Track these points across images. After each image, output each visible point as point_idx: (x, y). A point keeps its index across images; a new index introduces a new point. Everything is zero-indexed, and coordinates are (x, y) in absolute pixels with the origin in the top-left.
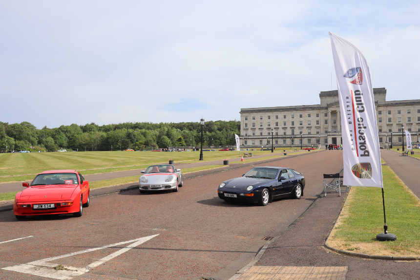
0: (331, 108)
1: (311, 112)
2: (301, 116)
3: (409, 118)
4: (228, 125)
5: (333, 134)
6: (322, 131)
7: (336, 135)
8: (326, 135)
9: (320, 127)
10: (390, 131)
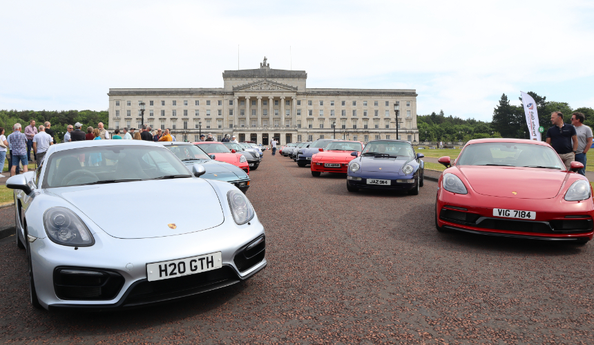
0: (238, 93)
1: (210, 97)
2: (197, 103)
3: (332, 111)
4: (99, 116)
5: (240, 128)
6: (226, 124)
8: (231, 130)
9: (223, 119)
10: (310, 126)
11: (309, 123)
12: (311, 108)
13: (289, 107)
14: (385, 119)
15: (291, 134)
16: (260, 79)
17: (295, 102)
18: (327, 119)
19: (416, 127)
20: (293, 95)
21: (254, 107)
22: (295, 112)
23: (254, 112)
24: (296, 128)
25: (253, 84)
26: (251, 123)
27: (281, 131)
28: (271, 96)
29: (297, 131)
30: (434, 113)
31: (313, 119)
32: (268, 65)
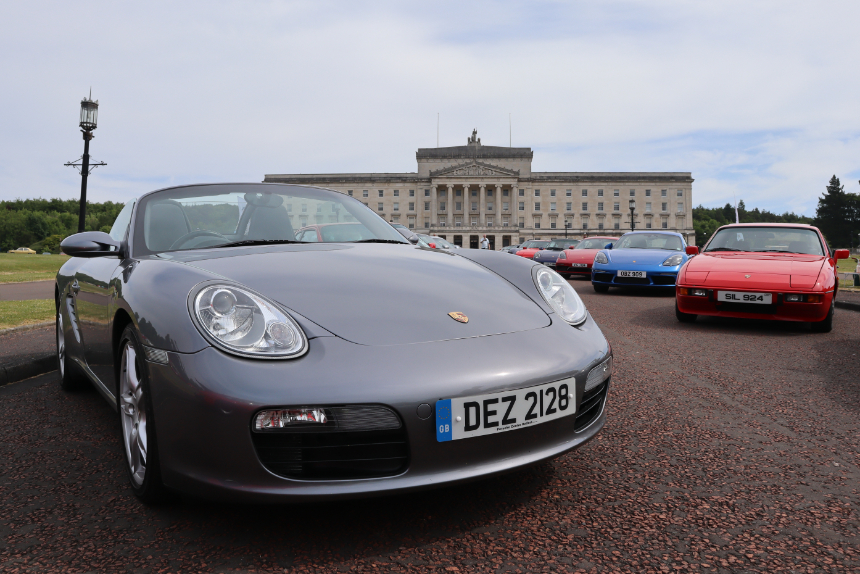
0: (437, 180)
1: (398, 186)
2: (381, 193)
3: (569, 204)
5: (440, 228)
6: (419, 222)
7: (445, 231)
9: (416, 216)
10: (538, 226)
11: (536, 221)
12: (539, 199)
13: (507, 198)
14: (646, 215)
15: (510, 237)
16: (468, 161)
17: (516, 191)
18: (561, 216)
19: (691, 226)
20: (513, 182)
21: (458, 199)
22: (516, 206)
23: (459, 206)
24: (517, 228)
25: (459, 167)
26: (454, 220)
27: (496, 231)
28: (482, 183)
29: (517, 231)
30: (728, 206)
31: (541, 215)
32: (479, 140)
